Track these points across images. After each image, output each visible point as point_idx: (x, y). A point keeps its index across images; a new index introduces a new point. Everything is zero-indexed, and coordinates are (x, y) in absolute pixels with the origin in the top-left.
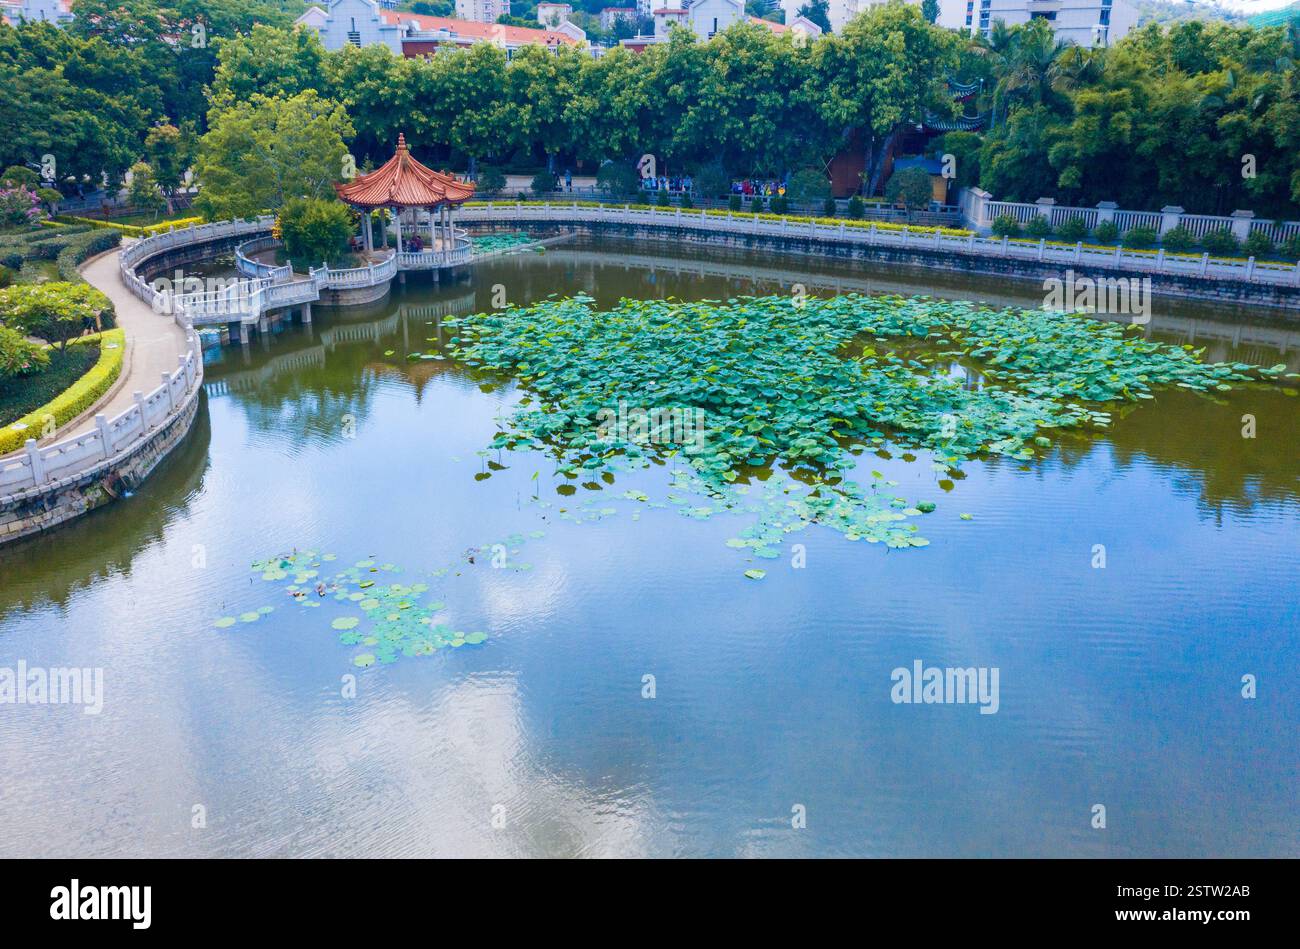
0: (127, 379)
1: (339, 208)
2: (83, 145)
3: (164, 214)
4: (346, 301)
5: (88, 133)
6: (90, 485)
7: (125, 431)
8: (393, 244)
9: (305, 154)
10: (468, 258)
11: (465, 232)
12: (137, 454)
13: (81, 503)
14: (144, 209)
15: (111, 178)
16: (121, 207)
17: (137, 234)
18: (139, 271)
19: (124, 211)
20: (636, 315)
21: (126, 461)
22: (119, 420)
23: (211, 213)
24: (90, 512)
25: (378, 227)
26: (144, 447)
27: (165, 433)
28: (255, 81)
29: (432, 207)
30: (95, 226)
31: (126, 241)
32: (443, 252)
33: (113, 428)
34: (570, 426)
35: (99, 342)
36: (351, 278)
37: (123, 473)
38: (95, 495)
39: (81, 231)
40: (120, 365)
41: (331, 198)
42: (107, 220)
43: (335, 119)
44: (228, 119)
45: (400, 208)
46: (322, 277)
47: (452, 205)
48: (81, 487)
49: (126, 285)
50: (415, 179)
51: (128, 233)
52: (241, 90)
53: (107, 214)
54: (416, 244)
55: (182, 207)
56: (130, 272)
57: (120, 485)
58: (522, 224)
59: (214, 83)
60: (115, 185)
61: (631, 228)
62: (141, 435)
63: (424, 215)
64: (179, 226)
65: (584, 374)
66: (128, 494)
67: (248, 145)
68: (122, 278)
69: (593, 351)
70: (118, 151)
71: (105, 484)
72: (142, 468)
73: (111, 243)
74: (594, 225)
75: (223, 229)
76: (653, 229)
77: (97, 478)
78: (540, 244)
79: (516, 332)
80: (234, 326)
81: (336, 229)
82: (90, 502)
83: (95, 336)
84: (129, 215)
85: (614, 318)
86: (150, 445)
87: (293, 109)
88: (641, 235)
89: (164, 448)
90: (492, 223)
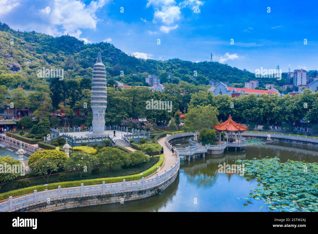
0: (164, 166)
1: (214, 131)
2: (162, 115)
3: (176, 130)
4: (213, 153)
5: (164, 113)
6: (153, 190)
7: (162, 178)
8: (226, 140)
9: (207, 118)
10: (245, 145)
11: (244, 138)
12: (163, 184)
13: (150, 193)
14: (172, 129)
15: (167, 122)
16: (168, 128)
17: (170, 134)
18: (169, 142)
19: (168, 129)
20: (292, 165)
21: (161, 185)
22: (161, 176)
23: (186, 130)
24: (152, 196)
25: (222, 136)
26: (165, 183)
27: (170, 180)
28: (198, 102)
29: (236, 132)
30: (162, 132)
31: (168, 135)
32: (237, 143)
33: (159, 177)
34: (272, 195)
35: (159, 157)
36: (215, 148)
37: (160, 188)
38: (153, 192)
39: (159, 132)
40: (163, 163)
41: (212, 128)
42: (164, 130)
43: (215, 111)
44: (192, 110)
45: (228, 132)
46: (208, 147)
47: (241, 132)
48: (151, 190)
49: (166, 145)
50: (232, 125)
51: (168, 134)
52: (195, 104)
53: (165, 129)
54: (231, 141)
55: (180, 129)
56: (167, 142)
57: (159, 191)
58: (260, 137)
59: (190, 103)
60: (167, 123)
61: (291, 140)
62: (165, 180)
63: (234, 134)
64: (178, 133)
65: (276, 180)
66: (160, 193)
67: (195, 116)
68: (166, 143)
69: (279, 173)
70: (169, 116)
71: (156, 190)
72: (163, 188)
73: (164, 135)
74: (280, 139)
75: (187, 134)
76: (298, 141)
77: (155, 188)
78: (264, 143)
79: (257, 166)
80: (187, 156)
81: (213, 136)
82: (152, 194)
83: (159, 156)
84: (169, 130)
85: (286, 165)
86: (166, 182)
87: (206, 109)
88: (294, 143)
89: (169, 183)
90: (251, 137)
